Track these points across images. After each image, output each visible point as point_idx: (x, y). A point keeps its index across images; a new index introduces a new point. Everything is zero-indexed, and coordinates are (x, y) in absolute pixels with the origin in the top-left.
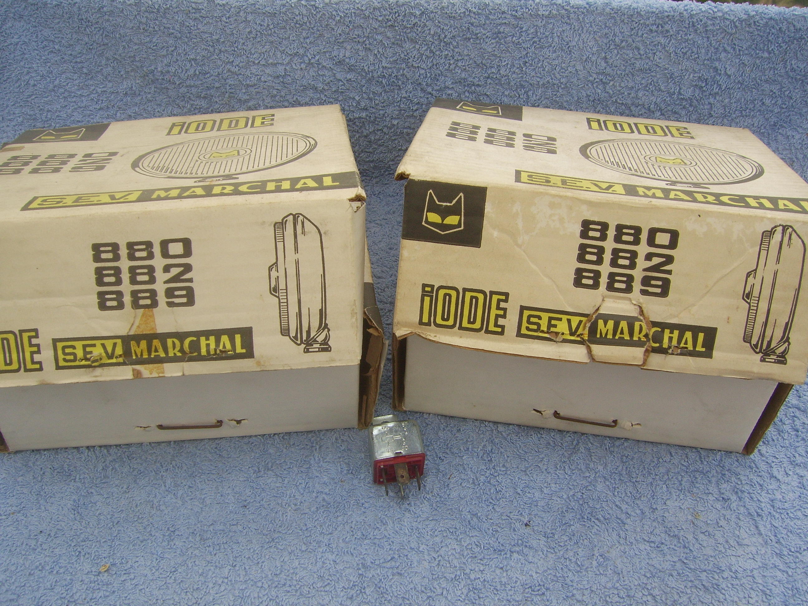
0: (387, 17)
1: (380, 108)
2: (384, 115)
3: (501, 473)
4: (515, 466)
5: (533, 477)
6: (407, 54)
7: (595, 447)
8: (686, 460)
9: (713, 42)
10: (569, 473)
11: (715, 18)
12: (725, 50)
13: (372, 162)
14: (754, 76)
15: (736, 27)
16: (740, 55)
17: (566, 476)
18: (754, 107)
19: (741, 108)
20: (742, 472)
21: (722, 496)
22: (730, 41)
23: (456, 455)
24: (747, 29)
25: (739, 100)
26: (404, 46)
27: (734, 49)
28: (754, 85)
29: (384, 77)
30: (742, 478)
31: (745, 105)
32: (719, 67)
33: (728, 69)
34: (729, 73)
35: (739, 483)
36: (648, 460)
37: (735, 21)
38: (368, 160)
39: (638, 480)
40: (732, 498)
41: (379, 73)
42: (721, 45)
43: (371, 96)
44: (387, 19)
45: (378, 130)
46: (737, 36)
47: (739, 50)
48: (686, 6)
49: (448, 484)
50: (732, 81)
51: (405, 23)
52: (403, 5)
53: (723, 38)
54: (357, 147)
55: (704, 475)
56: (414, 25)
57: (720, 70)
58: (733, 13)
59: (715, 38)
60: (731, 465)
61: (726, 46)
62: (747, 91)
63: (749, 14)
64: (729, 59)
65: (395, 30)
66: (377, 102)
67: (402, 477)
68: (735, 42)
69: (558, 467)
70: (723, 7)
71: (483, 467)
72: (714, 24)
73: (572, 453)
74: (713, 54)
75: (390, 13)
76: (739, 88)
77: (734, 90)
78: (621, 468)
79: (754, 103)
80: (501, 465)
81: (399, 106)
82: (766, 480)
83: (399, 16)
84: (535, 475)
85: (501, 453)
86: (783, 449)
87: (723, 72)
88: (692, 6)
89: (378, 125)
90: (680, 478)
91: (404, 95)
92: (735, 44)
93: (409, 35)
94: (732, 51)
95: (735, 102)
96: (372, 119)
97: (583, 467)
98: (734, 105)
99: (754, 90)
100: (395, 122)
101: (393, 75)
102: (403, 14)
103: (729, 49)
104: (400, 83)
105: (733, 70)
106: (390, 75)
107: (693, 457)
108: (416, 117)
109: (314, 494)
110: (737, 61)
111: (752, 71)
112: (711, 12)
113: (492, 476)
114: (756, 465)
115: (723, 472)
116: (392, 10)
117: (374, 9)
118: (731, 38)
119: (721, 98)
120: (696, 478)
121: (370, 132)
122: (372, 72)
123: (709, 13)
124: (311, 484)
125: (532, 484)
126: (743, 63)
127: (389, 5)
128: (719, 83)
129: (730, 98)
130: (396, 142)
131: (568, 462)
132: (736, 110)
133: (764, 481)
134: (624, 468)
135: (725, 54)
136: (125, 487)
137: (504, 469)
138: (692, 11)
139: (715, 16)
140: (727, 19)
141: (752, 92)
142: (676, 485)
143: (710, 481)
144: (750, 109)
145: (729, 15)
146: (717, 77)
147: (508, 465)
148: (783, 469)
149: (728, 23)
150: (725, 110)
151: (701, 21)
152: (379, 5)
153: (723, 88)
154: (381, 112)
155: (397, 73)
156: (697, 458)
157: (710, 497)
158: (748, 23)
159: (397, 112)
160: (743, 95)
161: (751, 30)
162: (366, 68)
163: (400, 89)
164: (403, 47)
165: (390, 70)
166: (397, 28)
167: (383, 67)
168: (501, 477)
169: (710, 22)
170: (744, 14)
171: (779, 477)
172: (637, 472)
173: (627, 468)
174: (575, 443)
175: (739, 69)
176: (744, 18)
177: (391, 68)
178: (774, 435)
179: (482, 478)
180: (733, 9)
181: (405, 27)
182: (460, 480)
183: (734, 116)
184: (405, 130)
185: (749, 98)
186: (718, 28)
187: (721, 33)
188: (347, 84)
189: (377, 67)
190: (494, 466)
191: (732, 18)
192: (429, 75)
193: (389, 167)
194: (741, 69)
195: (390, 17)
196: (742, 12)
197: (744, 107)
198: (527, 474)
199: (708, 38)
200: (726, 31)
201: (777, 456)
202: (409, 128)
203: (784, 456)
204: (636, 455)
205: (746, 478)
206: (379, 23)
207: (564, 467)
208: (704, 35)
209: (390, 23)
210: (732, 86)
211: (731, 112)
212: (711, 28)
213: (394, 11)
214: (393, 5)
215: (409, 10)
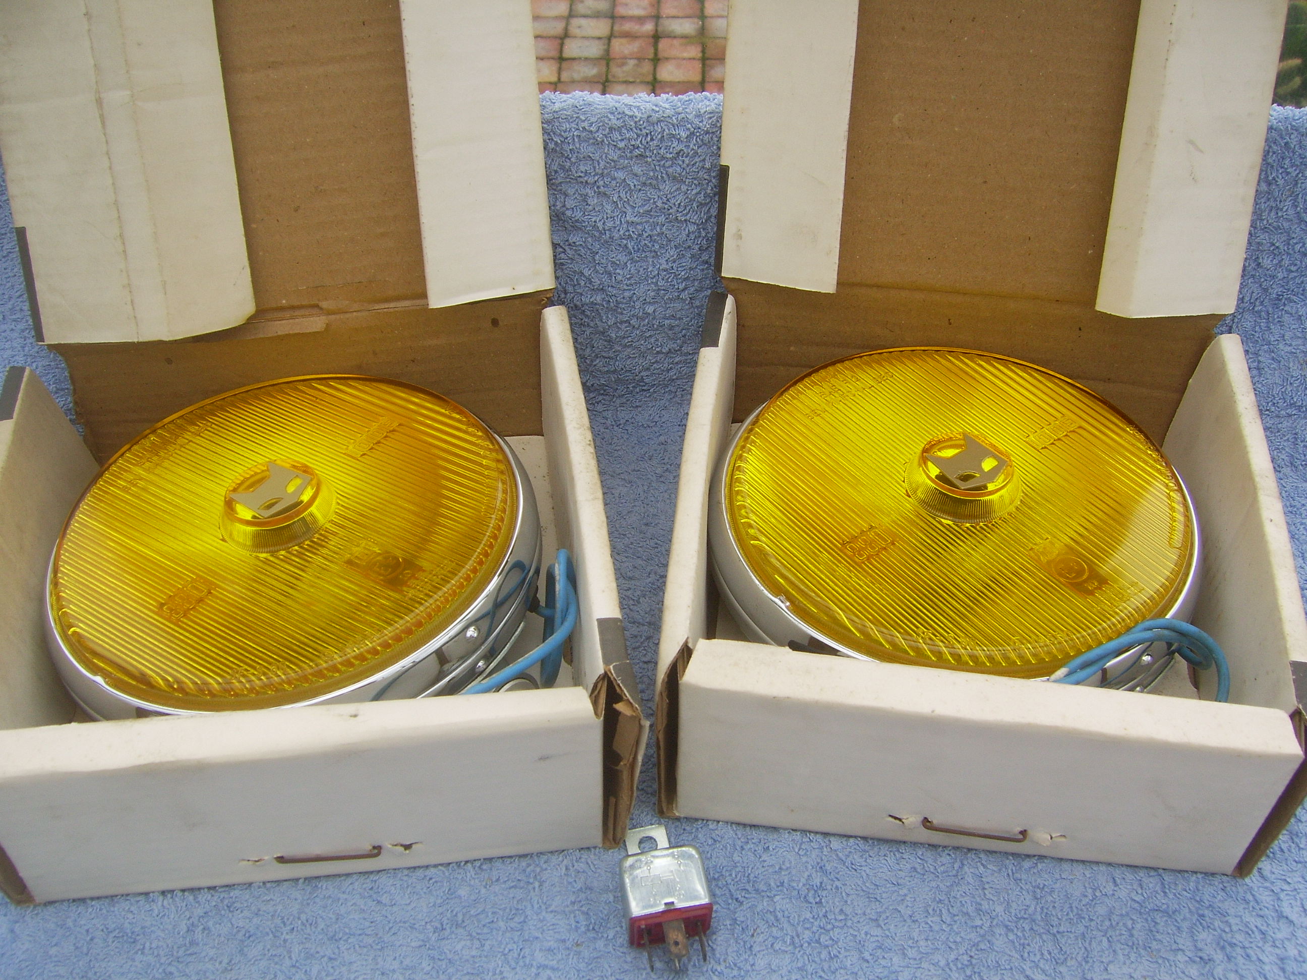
0: (633, 143)
1: (625, 287)
2: (631, 298)
3: (837, 924)
4: (860, 912)
5: (889, 930)
6: (668, 200)
7: (988, 871)
8: (1140, 892)
10: (948, 921)
13: (615, 372)
17: (944, 926)
20: (1232, 911)
21: (1200, 954)
23: (763, 894)
26: (661, 188)
29: (630, 237)
30: (1232, 921)
35: (1227, 930)
36: (1077, 893)
38: (606, 369)
39: (1062, 929)
40: (1215, 957)
41: (621, 233)
43: (610, 268)
44: (633, 145)
45: (621, 323)
49: (751, 946)
51: (662, 151)
52: (659, 121)
54: (588, 350)
55: (1170, 916)
56: (678, 153)
60: (1214, 897)
65: (647, 162)
66: (619, 278)
67: (676, 943)
69: (930, 911)
71: (809, 915)
73: (952, 885)
75: (638, 136)
78: (1032, 908)
80: (837, 910)
81: (656, 284)
82: (1271, 922)
83: (652, 139)
84: (892, 927)
85: (837, 888)
86: (1300, 865)
89: (622, 314)
90: (1129, 923)
91: (664, 266)
93: (670, 170)
96: (612, 304)
97: (971, 909)
100: (650, 309)
101: (645, 235)
102: (660, 136)
104: (657, 246)
106: (640, 235)
107: (1151, 885)
108: (684, 300)
109: (534, 970)
113: (823, 931)
114: (1253, 895)
115: (1201, 912)
116: (641, 130)
117: (611, 129)
120: (1156, 923)
121: (609, 326)
122: (610, 230)
124: (527, 951)
125: (888, 943)
127: (636, 122)
130: (652, 340)
131: (946, 902)
133: (1268, 925)
134: (1039, 909)
136: (226, 961)
137: (842, 917)
142: (1124, 937)
143: (1179, 928)
147: (848, 910)
148: (1299, 903)
152: (619, 123)
154: (627, 294)
155: (652, 230)
156: (1158, 888)
157: (1180, 957)
159: (653, 294)
162: (600, 225)
163: (656, 256)
164: (660, 190)
165: (639, 227)
166: (649, 160)
167: (628, 222)
168: (837, 931)
171: (1293, 917)
172: (1059, 915)
173: (1042, 908)
174: (956, 866)
177: (641, 223)
178: (1284, 842)
179: (807, 935)
181: (663, 158)
182: (770, 939)
184: (667, 322)
188: (568, 251)
189: (618, 223)
190: (826, 912)
192: (703, 234)
193: (642, 380)
195: (638, 142)
198: (879, 926)
201: (1288, 880)
202: (673, 317)
203: (1300, 879)
204: (1058, 885)
205: (1237, 920)
206: (619, 152)
207: (941, 910)
209: (637, 152)
213: (644, 131)
214: (642, 122)
215: (669, 130)
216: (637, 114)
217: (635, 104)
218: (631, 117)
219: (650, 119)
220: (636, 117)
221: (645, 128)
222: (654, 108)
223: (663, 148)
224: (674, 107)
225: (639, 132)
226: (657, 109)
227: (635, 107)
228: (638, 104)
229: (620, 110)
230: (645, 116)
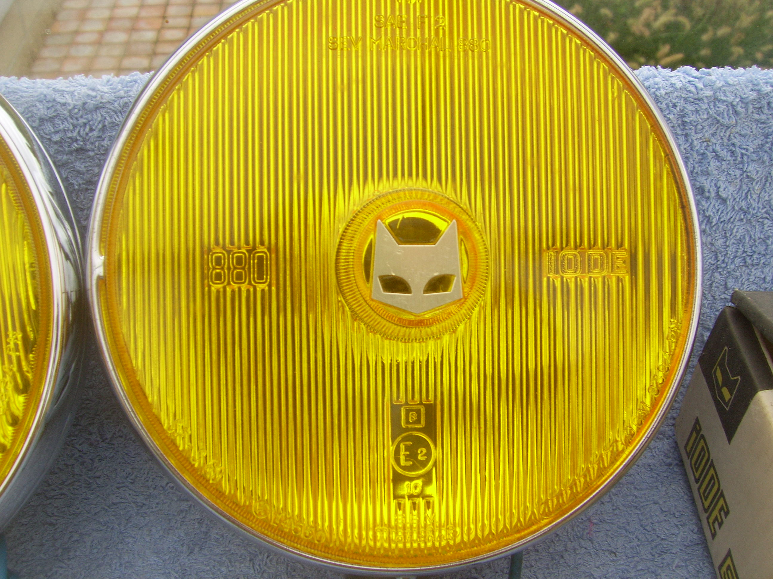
0: (70, 135)
9: (695, 143)
11: (699, 100)
12: (717, 157)
14: (767, 198)
15: (736, 113)
16: (742, 163)
18: (766, 249)
19: (744, 252)
22: (726, 141)
24: (756, 116)
25: (740, 241)
27: (733, 153)
28: (766, 212)
31: (751, 247)
32: (707, 186)
33: (721, 189)
34: (724, 195)
37: (735, 103)
42: (710, 148)
44: (70, 138)
46: (738, 129)
47: (742, 155)
48: (647, 79)
50: (729, 208)
52: (97, 108)
53: (713, 135)
57: (709, 192)
58: (732, 89)
59: (700, 136)
61: (718, 148)
62: (754, 223)
63: (759, 91)
64: (723, 171)
65: (89, 157)
68: (735, 141)
70: (713, 78)
72: (697, 111)
74: (697, 166)
75: (75, 126)
76: (741, 220)
77: (732, 223)
79: (765, 242)
83: (91, 130)
87: (713, 194)
88: (657, 80)
92: (733, 145)
94: (729, 158)
95: (734, 243)
98: (731, 250)
99: (766, 221)
102: (100, 126)
103: (724, 153)
105: (731, 189)
110: (738, 173)
111: (763, 188)
112: (693, 89)
116: (77, 119)
117: (42, 120)
118: (728, 133)
119: (709, 239)
123: (690, 92)
126: (748, 177)
127: (70, 111)
128: (707, 214)
129: (725, 237)
132: (735, 257)
135: (717, 164)
138: (658, 89)
139: (700, 96)
140: (719, 100)
141: (763, 224)
144: (759, 254)
145: (724, 93)
146: (704, 203)
149: (723, 107)
150: (716, 258)
151: (675, 106)
152: (51, 113)
153: (714, 221)
158: (758, 106)
160: (747, 231)
161: (764, 117)
166: (91, 154)
169: (690, 108)
170: (752, 90)
175: (741, 187)
176: (751, 97)
180: (731, 82)
183: (732, 267)
185: (758, 235)
186: (705, 117)
187: (710, 126)
191: (730, 98)
194: (744, 187)
195: (75, 134)
196: (747, 87)
197: (749, 250)
199: (686, 135)
200: (718, 122)
206: (56, 147)
208: (679, 132)
209: (75, 146)
210: (729, 217)
211: (726, 260)
212: (693, 118)
213: (82, 121)
214: (76, 111)
215: (111, 117)
216: (70, 101)
217: (68, 89)
218: (64, 104)
219: (86, 106)
220: (69, 104)
221: (81, 117)
222: (90, 92)
223: (106, 139)
224: (114, 90)
225: (75, 122)
226: (94, 94)
227: (68, 92)
228: (72, 89)
229: (49, 98)
230: (80, 103)
